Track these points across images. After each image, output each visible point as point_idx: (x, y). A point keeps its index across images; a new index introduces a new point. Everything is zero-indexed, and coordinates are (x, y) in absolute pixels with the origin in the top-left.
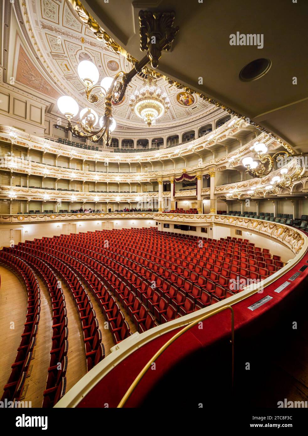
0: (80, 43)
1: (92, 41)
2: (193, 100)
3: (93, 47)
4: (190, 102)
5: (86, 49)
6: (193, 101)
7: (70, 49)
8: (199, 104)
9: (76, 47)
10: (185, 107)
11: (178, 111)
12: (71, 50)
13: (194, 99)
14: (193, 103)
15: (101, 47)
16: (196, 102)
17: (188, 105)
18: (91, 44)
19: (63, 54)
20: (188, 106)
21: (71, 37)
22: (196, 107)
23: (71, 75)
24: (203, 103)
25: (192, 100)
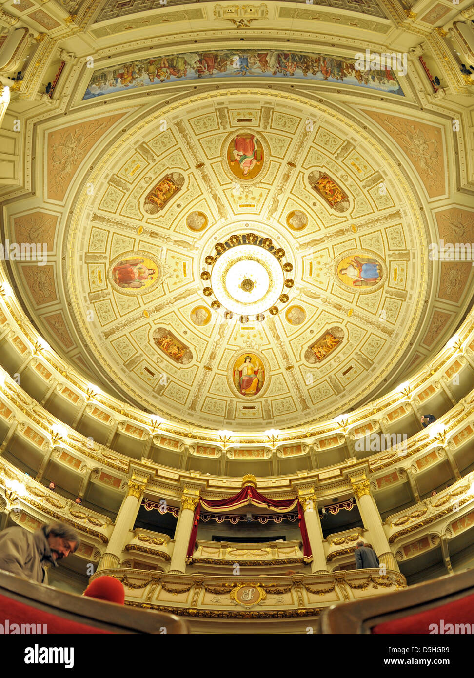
0: (193, 165)
2: (260, 386)
4: (252, 389)
5: (191, 175)
6: (258, 390)
8: (264, 403)
9: (182, 163)
10: (235, 395)
11: (217, 393)
12: (172, 161)
13: (262, 386)
14: (255, 394)
16: (261, 396)
17: (243, 391)
18: (206, 176)
19: (154, 155)
20: (242, 396)
22: (253, 408)
23: (124, 182)
24: (270, 408)
25: (257, 387)
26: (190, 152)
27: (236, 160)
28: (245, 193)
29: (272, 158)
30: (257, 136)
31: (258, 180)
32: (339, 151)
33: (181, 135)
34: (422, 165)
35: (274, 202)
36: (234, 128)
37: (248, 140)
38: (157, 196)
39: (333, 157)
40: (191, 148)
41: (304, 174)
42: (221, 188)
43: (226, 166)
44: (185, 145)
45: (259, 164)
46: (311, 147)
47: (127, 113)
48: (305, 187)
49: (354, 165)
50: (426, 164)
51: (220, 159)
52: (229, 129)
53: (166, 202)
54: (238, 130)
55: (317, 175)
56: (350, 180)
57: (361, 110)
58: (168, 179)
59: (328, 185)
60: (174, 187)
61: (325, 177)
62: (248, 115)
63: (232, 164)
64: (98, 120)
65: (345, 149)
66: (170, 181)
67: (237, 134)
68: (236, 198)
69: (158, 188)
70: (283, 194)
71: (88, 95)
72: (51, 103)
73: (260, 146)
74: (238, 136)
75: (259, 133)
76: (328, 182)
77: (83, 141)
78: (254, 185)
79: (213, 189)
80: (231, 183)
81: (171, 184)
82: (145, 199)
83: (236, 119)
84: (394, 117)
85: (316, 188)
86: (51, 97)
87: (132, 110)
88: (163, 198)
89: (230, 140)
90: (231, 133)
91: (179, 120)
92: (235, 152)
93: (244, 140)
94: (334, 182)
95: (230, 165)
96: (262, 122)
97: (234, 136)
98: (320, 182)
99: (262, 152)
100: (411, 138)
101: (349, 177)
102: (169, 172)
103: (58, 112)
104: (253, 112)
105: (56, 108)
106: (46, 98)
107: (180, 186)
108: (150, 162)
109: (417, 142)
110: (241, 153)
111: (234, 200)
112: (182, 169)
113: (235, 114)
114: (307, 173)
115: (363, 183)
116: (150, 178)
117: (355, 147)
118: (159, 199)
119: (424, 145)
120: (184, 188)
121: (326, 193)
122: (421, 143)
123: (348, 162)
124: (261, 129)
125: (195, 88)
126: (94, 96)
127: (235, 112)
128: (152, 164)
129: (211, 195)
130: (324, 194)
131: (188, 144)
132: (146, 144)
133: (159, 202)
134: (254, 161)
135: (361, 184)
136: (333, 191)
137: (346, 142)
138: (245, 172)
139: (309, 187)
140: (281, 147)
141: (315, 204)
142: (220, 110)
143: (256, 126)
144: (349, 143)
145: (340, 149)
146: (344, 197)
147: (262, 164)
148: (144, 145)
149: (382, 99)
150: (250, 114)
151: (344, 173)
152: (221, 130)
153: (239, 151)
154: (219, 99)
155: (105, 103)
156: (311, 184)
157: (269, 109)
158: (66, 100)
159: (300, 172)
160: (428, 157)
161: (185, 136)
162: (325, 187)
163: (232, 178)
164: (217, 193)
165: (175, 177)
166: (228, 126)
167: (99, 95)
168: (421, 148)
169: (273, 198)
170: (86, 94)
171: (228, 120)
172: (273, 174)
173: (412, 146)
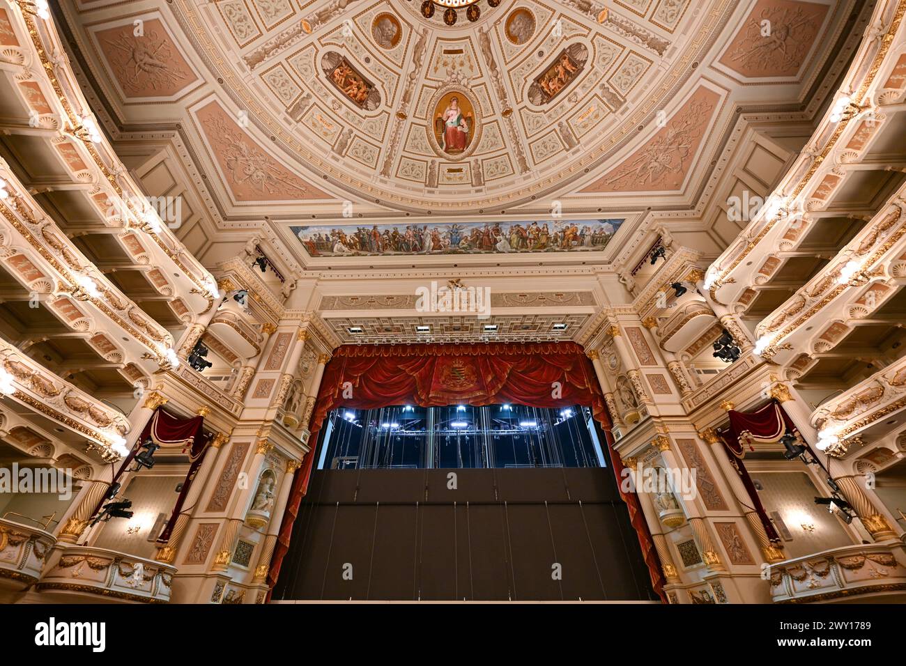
0: (516, 114)
1: (498, 99)
3: (506, 90)
5: (519, 100)
7: (538, 125)
9: (527, 117)
12: (538, 122)
15: (496, 77)
18: (503, 96)
19: (558, 132)
21: (515, 131)
23: (604, 99)
26: (517, 132)
27: (466, 119)
28: (455, 72)
29: (425, 123)
30: (442, 151)
31: (440, 91)
32: (349, 141)
33: (524, 155)
34: (243, 145)
35: (419, 60)
36: (466, 160)
37: (452, 146)
38: (567, 72)
39: (355, 132)
40: (515, 137)
41: (386, 104)
42: (485, 79)
43: (477, 110)
44: (521, 142)
45: (440, 115)
46: (382, 142)
47: (579, 192)
48: (382, 86)
49: (329, 125)
50: (239, 149)
51: (484, 121)
52: (471, 159)
53: (557, 62)
54: (462, 159)
55: (370, 104)
56: (329, 103)
57: (334, 198)
58: (548, 97)
59: (355, 92)
60: (543, 84)
61: (361, 103)
62: (452, 177)
63: (469, 114)
64: (614, 190)
65: (343, 145)
66: (546, 93)
67: (463, 154)
68: (467, 64)
69: (564, 83)
70: (409, 72)
71: (617, 224)
72: (662, 230)
73: (439, 139)
74: (463, 151)
75: (440, 156)
76: (355, 96)
77: (639, 168)
78: (445, 84)
79: (495, 79)
80: (472, 87)
81: (546, 89)
82: (583, 69)
83: (464, 172)
84: (296, 198)
85: (369, 85)
86: (659, 238)
87: (573, 194)
88: (560, 68)
89: (471, 146)
90: (469, 155)
91: (525, 175)
92: (466, 130)
93: (455, 147)
94: (348, 97)
95: (473, 113)
96: (437, 169)
97: (467, 151)
98: (365, 95)
99: (436, 130)
100: (269, 177)
101: (331, 106)
102: (546, 107)
103: (657, 214)
104: (446, 181)
105: (659, 220)
106: (666, 240)
107: (535, 84)
108: (565, 124)
109: (260, 173)
110: (459, 129)
111: (469, 61)
112: (529, 110)
113: (465, 179)
114: (382, 106)
115: (311, 102)
116: (570, 100)
117: (333, 149)
118: (564, 68)
119: (250, 173)
120: (530, 81)
121: (355, 80)
122: (255, 175)
123: (335, 129)
124: (438, 160)
125: (503, 212)
126: (610, 221)
127: (464, 181)
128: (563, 120)
129: (498, 69)
130: (358, 77)
131: (517, 143)
132: (565, 148)
133: (565, 62)
134: (444, 118)
135: (313, 100)
136: (347, 84)
137: (343, 154)
138: (455, 102)
139: (378, 86)
140: (415, 139)
141: (367, 60)
142: (480, 184)
143: (443, 163)
144: (340, 154)
145: (349, 144)
146: (331, 78)
147: (436, 115)
148: (567, 147)
149: (314, 217)
150: (449, 179)
151: (338, 111)
152: (480, 158)
153: (461, 131)
154: (479, 196)
155: (600, 210)
156: (376, 91)
157: (430, 185)
158: (643, 226)
159: (391, 107)
160: (240, 158)
161: (520, 153)
162: (359, 89)
163: (471, 94)
164: (490, 73)
165: (538, 98)
166: (473, 164)
167: (604, 221)
168: (252, 168)
169: (420, 65)
170: (619, 225)
171: (473, 171)
172: (423, 101)
173: (264, 167)
